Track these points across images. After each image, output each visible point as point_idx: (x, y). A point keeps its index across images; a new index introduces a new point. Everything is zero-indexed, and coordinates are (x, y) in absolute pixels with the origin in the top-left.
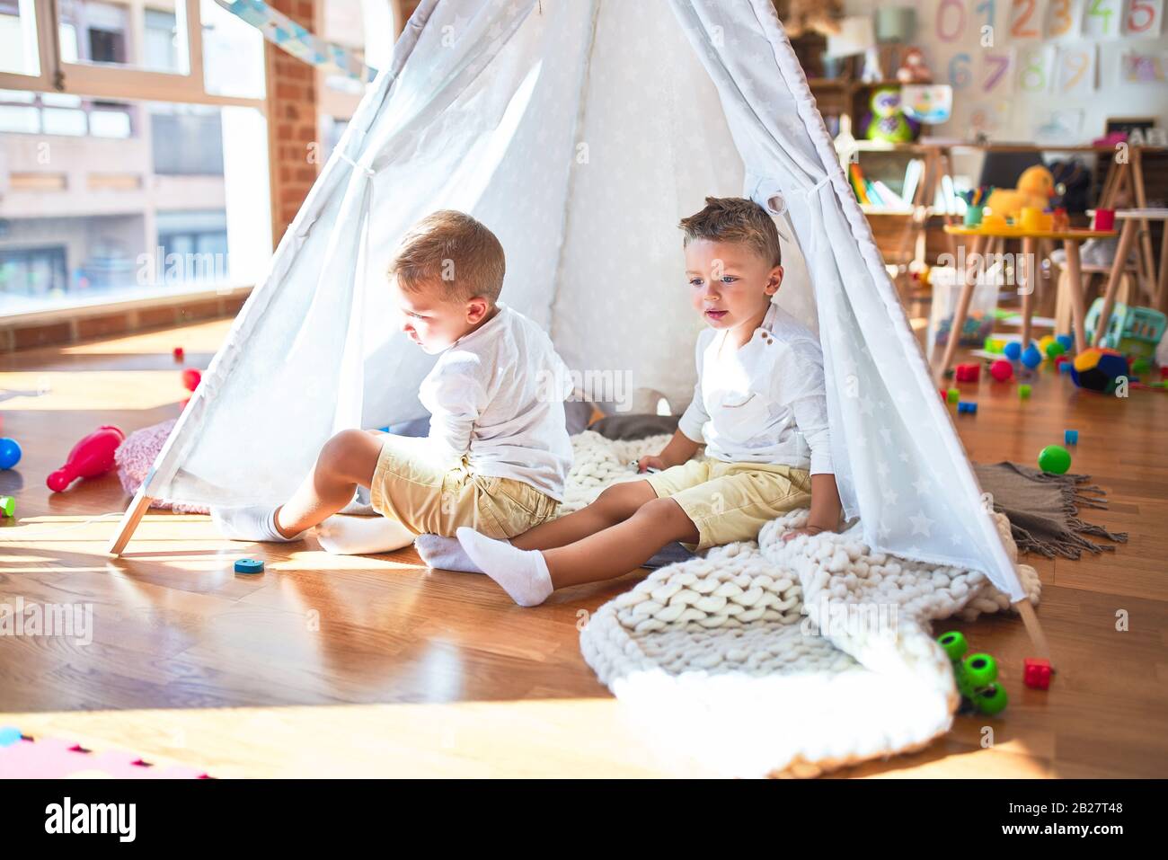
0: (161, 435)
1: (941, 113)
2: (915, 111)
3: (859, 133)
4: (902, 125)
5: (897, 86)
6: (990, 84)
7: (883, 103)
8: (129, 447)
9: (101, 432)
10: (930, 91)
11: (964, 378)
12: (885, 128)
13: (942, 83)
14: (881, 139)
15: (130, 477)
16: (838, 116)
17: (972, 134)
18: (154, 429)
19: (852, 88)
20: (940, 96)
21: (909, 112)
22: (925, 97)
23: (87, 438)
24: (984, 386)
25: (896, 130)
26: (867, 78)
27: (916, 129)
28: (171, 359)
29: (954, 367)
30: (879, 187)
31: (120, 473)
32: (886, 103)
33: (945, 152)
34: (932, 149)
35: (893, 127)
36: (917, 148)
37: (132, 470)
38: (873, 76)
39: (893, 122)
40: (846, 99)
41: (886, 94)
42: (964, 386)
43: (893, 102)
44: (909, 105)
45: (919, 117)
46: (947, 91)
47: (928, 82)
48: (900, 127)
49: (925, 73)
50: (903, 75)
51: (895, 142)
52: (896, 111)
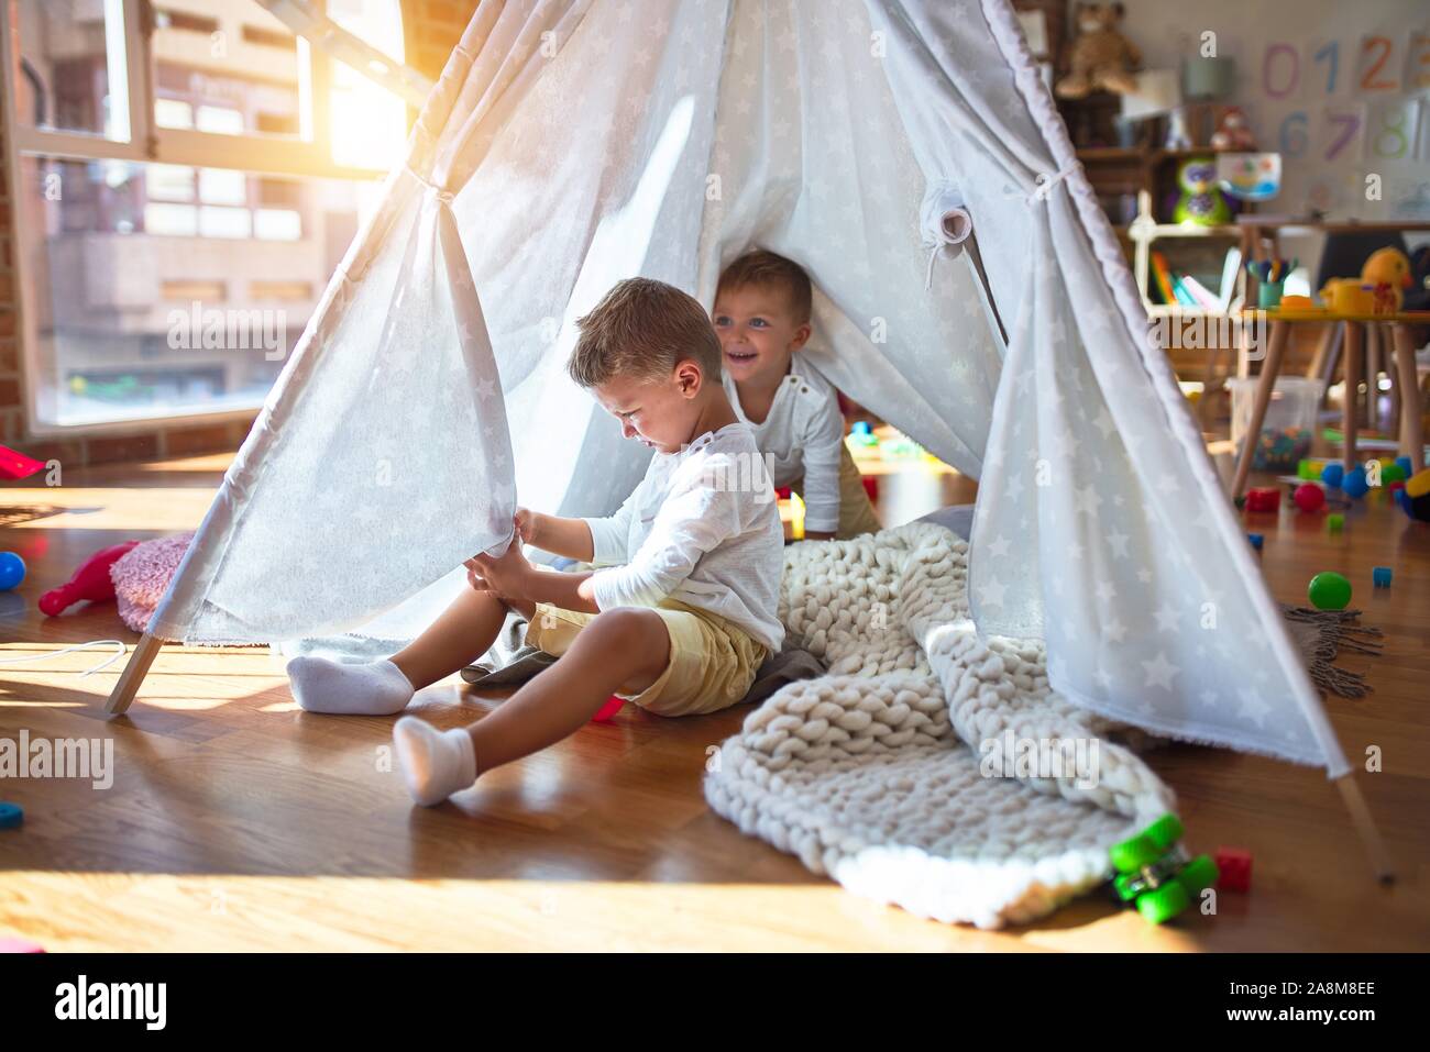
1: (1268, 187)
2: (1233, 186)
3: (1163, 215)
4: (1218, 203)
5: (1211, 155)
6: (1335, 151)
7: (1192, 178)
10: (1255, 160)
12: (1196, 208)
13: (1271, 150)
14: (1191, 222)
16: (1136, 194)
19: (1154, 158)
20: (1267, 166)
21: (1226, 185)
22: (1248, 168)
25: (1211, 211)
26: (1172, 146)
30: (1189, 284)
32: (1197, 177)
33: (1268, 233)
34: (1249, 228)
35: (1207, 207)
36: (1234, 230)
38: (1180, 144)
39: (1206, 202)
40: (1146, 173)
41: (1197, 165)
43: (1206, 176)
44: (1226, 179)
45: (1240, 194)
46: (1275, 161)
47: (1252, 149)
48: (1215, 207)
49: (1247, 138)
50: (1219, 141)
51: (1209, 225)
52: (1211, 186)
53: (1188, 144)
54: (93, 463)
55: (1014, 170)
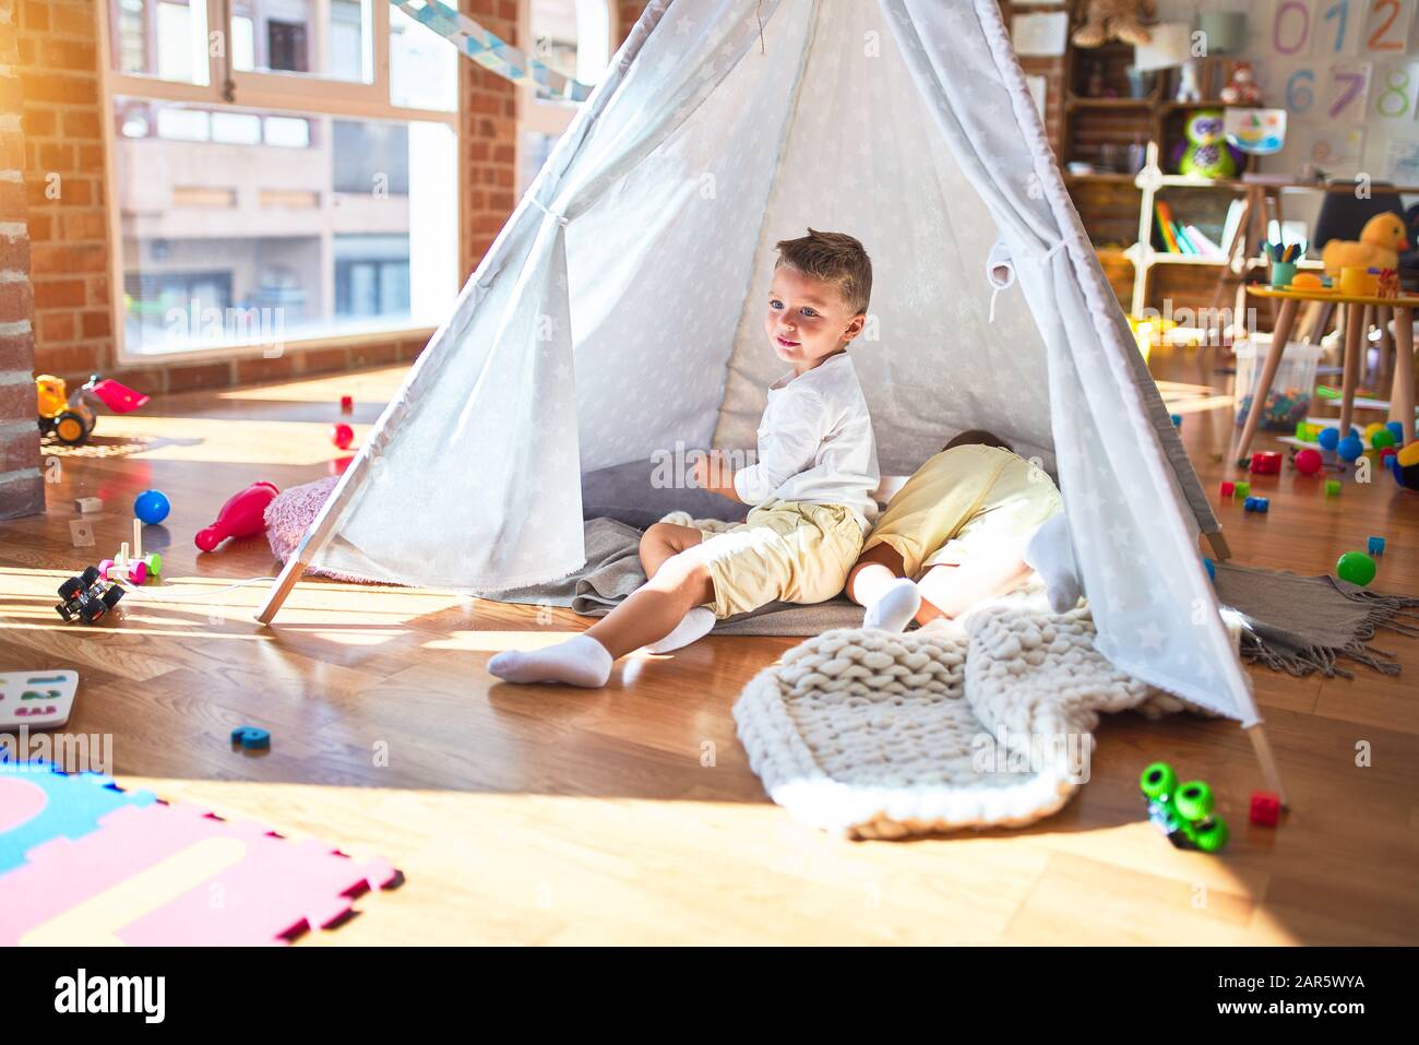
0: (314, 494)
1: (1272, 142)
2: (1238, 140)
3: (1169, 165)
4: (1223, 154)
5: (1220, 108)
6: (1339, 108)
7: (1200, 129)
8: (280, 506)
9: (255, 487)
10: (1259, 115)
11: (1260, 468)
12: (1201, 161)
13: (1278, 107)
14: (1196, 173)
15: (279, 539)
16: (1144, 144)
17: (1306, 171)
18: (307, 488)
19: (1163, 110)
20: (1273, 122)
21: (1233, 140)
22: (1254, 123)
23: (240, 494)
24: (1286, 479)
25: (1215, 164)
26: (1182, 98)
27: (1240, 161)
28: (338, 408)
29: (1249, 456)
30: (1191, 232)
31: (269, 534)
32: (1203, 130)
33: (1272, 191)
34: (1255, 187)
35: (1211, 160)
36: (1238, 187)
37: (281, 531)
38: (1190, 97)
39: (1212, 152)
40: (1154, 123)
41: (1205, 118)
42: (1261, 478)
43: (1213, 128)
44: (1231, 133)
45: (1244, 148)
46: (1280, 116)
47: (1259, 105)
48: (1220, 159)
49: (1255, 94)
50: (1228, 95)
51: (1213, 178)
52: (1216, 139)
53: (1197, 97)
54: (173, 391)
55: (1029, 238)
